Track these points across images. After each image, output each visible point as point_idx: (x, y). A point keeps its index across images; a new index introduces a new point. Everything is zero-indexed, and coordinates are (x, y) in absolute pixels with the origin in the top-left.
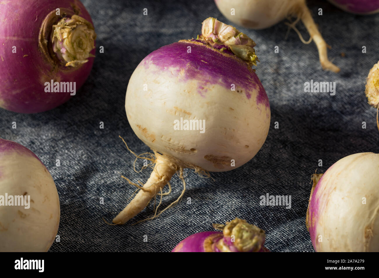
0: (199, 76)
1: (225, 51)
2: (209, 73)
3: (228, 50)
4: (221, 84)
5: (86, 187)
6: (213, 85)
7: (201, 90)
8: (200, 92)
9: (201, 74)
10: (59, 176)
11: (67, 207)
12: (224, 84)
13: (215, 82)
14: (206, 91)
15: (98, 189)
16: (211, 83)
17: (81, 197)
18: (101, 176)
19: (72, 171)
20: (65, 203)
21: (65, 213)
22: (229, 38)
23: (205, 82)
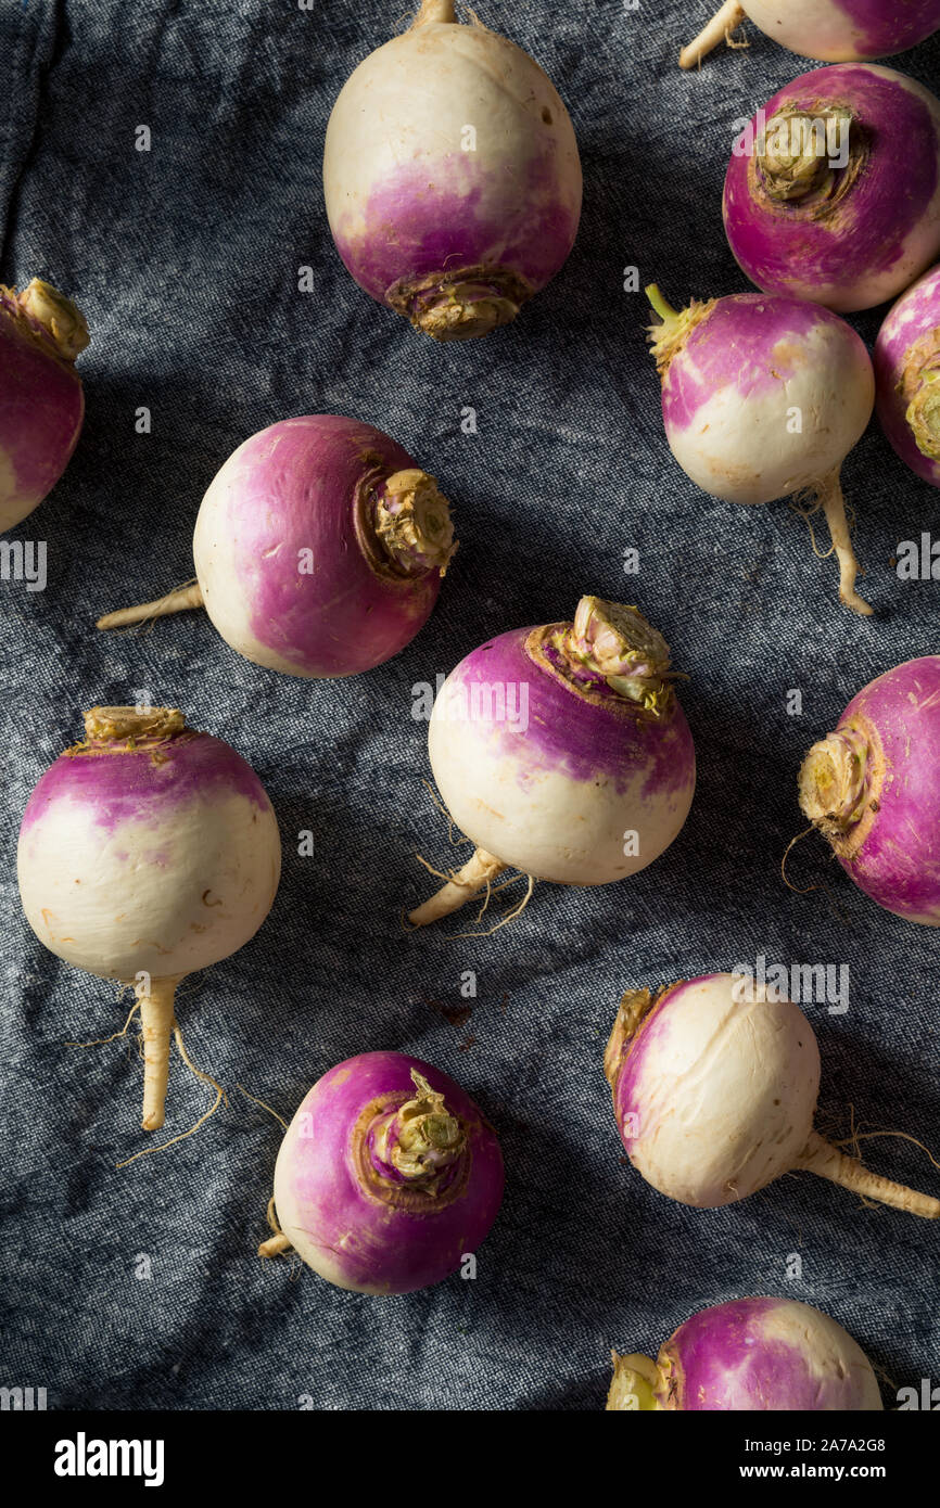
0: (523, 751)
1: (594, 688)
2: (543, 748)
3: (602, 686)
4: (563, 772)
5: (354, 760)
6: (547, 773)
7: (521, 779)
8: (520, 784)
9: (528, 748)
10: (310, 736)
11: (312, 804)
12: (570, 771)
13: (552, 767)
14: (532, 783)
15: (374, 772)
16: (545, 769)
17: (343, 784)
18: (385, 744)
19: (335, 732)
20: (312, 795)
21: (309, 816)
22: (610, 658)
23: (531, 765)
